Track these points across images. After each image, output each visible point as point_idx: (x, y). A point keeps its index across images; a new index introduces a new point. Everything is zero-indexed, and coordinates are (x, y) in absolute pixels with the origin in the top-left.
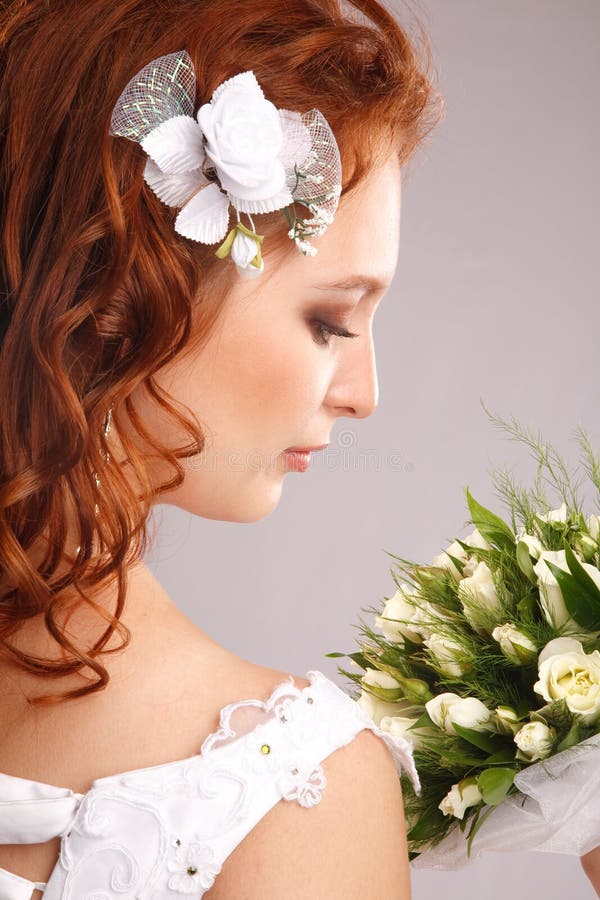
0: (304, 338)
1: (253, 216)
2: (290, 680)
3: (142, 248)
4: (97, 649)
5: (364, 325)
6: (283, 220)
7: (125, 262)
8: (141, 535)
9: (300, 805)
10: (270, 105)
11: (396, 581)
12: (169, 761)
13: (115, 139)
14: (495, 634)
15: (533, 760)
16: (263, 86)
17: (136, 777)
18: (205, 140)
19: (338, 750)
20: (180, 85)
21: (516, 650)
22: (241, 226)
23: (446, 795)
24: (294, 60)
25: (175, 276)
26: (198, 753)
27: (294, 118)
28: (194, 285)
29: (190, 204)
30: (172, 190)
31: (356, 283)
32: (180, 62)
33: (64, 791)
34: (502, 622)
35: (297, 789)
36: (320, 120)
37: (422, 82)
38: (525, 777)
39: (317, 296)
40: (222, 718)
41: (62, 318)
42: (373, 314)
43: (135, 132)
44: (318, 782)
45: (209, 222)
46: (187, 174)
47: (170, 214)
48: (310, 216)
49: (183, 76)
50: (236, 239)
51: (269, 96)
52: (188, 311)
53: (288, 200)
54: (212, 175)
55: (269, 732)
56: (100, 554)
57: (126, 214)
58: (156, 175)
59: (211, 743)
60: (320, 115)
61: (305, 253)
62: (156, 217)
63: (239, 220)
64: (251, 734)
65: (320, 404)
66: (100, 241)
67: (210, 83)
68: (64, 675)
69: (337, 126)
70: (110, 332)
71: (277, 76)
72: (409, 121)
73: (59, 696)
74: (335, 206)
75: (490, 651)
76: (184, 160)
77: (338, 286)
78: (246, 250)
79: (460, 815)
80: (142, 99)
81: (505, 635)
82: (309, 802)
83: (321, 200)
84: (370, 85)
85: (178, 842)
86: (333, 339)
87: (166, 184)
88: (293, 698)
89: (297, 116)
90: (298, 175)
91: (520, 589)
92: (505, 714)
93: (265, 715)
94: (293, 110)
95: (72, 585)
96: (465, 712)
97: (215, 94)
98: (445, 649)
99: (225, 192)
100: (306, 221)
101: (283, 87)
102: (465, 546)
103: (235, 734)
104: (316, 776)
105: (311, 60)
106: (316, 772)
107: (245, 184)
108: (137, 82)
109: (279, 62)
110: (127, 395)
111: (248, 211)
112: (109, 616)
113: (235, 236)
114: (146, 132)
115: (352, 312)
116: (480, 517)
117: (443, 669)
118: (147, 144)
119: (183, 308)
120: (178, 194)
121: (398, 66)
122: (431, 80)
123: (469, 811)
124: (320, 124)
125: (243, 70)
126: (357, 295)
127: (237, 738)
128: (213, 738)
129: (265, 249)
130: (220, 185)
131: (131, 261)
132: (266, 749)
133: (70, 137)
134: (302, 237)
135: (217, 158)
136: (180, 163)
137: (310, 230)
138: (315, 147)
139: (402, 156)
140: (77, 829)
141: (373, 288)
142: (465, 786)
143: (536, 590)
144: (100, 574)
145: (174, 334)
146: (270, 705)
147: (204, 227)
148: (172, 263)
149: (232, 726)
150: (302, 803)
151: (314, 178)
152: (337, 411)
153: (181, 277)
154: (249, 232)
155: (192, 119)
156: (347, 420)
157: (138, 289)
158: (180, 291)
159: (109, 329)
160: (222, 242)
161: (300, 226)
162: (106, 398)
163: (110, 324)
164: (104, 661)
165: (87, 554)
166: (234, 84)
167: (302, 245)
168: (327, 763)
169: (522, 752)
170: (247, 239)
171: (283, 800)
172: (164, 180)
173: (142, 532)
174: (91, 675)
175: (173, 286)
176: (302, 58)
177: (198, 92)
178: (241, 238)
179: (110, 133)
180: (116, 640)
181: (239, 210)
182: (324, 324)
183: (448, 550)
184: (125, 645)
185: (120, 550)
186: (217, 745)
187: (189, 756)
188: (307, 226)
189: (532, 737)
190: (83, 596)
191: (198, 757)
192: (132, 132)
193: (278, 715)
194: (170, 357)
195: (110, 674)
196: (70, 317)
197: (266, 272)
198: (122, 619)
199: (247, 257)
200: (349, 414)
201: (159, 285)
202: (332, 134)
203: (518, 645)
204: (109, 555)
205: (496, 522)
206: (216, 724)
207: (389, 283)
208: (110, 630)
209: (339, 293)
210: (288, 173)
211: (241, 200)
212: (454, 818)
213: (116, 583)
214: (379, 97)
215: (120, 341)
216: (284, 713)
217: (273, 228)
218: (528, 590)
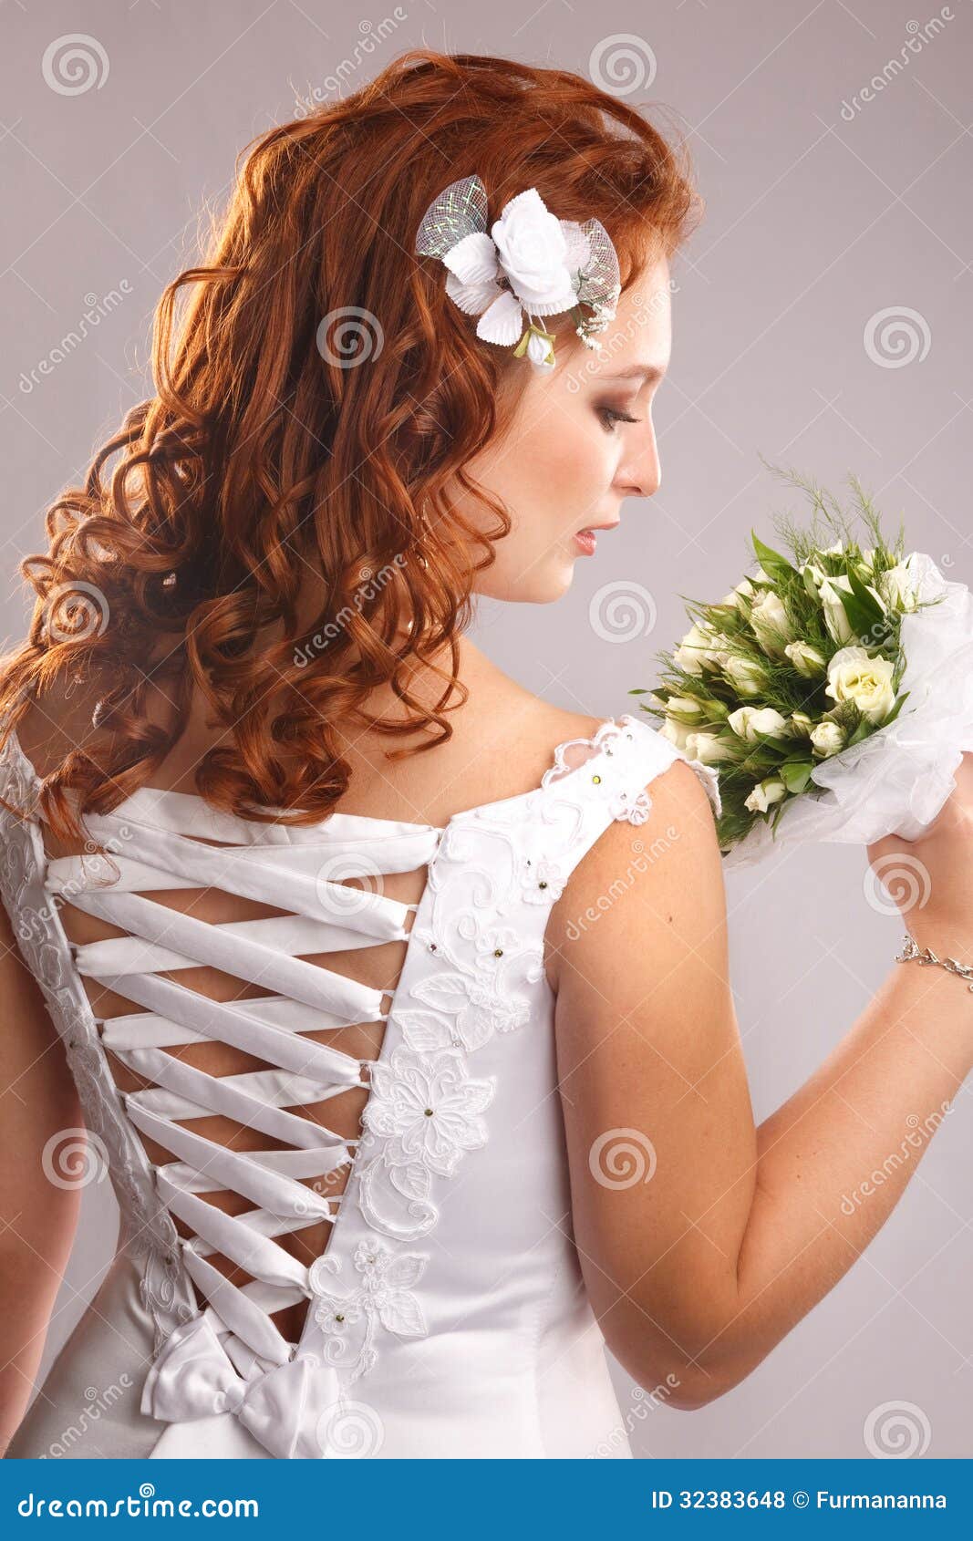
0: (593, 425)
1: (542, 317)
2: (611, 721)
3: (450, 354)
4: (440, 707)
5: (644, 409)
6: (569, 319)
7: (436, 367)
8: (466, 608)
9: (630, 824)
10: (553, 217)
11: (691, 618)
12: (512, 795)
13: (419, 257)
14: (788, 651)
15: (827, 756)
16: (546, 201)
17: (488, 811)
18: (498, 251)
19: (658, 776)
20: (474, 206)
21: (807, 663)
22: (533, 327)
23: (751, 793)
24: (571, 176)
25: (479, 376)
26: (539, 786)
27: (573, 226)
28: (495, 383)
29: (488, 311)
30: (471, 300)
31: (637, 371)
32: (473, 186)
33: (424, 828)
34: (794, 640)
35: (627, 810)
36: (598, 228)
37: (682, 185)
38: (819, 772)
39: (604, 386)
40: (557, 755)
41: (384, 419)
42: (651, 400)
43: (437, 251)
44: (644, 804)
45: (505, 325)
46: (484, 284)
47: (472, 322)
48: (593, 314)
49: (476, 198)
50: (531, 339)
51: (551, 209)
52: (492, 407)
53: (574, 302)
54: (505, 284)
55: (598, 764)
56: (433, 627)
57: (435, 324)
58: (456, 287)
59: (549, 778)
60: (598, 224)
61: (592, 348)
62: (460, 326)
63: (531, 323)
64: (583, 768)
65: (609, 484)
66: (412, 349)
67: (500, 201)
68: (412, 733)
69: (612, 231)
70: (426, 430)
71: (556, 191)
72: (674, 223)
73: (410, 750)
74: (616, 303)
75: (784, 666)
76: (479, 273)
77: (621, 375)
78: (540, 349)
79: (764, 809)
80: (442, 220)
81: (796, 651)
82: (639, 821)
83: (603, 298)
84: (640, 192)
85: (529, 863)
86: (618, 425)
87: (465, 295)
88: (615, 735)
89: (575, 224)
90: (582, 278)
91: (807, 613)
92: (800, 719)
93: (592, 751)
94: (572, 220)
95: (413, 654)
96: (765, 722)
97: (504, 212)
98: (742, 670)
99: (517, 298)
100: (591, 320)
101: (563, 200)
102: (752, 582)
103: (569, 769)
104: (642, 800)
105: (586, 174)
106: (641, 796)
107: (537, 289)
108: (437, 205)
109: (559, 179)
110: (441, 486)
111: (538, 314)
112: (448, 676)
113: (530, 336)
114: (446, 250)
115: (634, 399)
116: (764, 555)
117: (739, 687)
118: (448, 261)
119: (487, 402)
120: (476, 303)
121: (663, 174)
122: (691, 184)
123: (771, 806)
124: (599, 232)
125: (526, 188)
126: (638, 383)
127: (571, 772)
128: (550, 774)
129: (557, 346)
130: (513, 292)
131: (440, 369)
132: (597, 780)
133: (377, 261)
134: (587, 333)
135: (511, 268)
136: (477, 275)
137: (594, 327)
138: (594, 252)
139: (669, 253)
140: (440, 856)
141: (651, 375)
142: (767, 784)
143: (821, 612)
144: (433, 644)
145: (480, 428)
146: (596, 742)
147: (502, 332)
148: (476, 364)
149: (566, 761)
150: (633, 822)
151: (596, 280)
152: (624, 491)
153: (484, 375)
154: (540, 332)
155: (486, 235)
156: (634, 499)
157: (448, 390)
158: (484, 389)
159: (425, 428)
160: (518, 343)
161: (584, 324)
162: (425, 489)
163: (425, 422)
164: (448, 717)
165: (419, 627)
166: (520, 201)
167: (589, 341)
168: (651, 788)
169: (817, 751)
170: (541, 339)
171: (616, 821)
172: (463, 292)
173: (466, 605)
174: (436, 729)
175: (479, 387)
176: (578, 174)
177: (489, 211)
178: (535, 339)
179: (416, 253)
180: (456, 697)
181: (530, 313)
182: (610, 411)
183: (737, 589)
184: (464, 701)
185: (449, 622)
186: (555, 778)
187: (530, 790)
188: (592, 324)
189: (826, 735)
190: (424, 661)
191: (539, 790)
192: (433, 251)
193: (604, 750)
194: (478, 449)
195: (453, 727)
196: (391, 418)
197: (557, 368)
198: (459, 678)
199: (541, 355)
200: (635, 493)
201: (465, 384)
202: (609, 240)
203: (809, 659)
204: (441, 626)
205: (777, 558)
206: (551, 762)
207: (664, 371)
208: (450, 688)
209: (621, 381)
210: (573, 278)
211: (531, 304)
212: (759, 812)
213: (448, 649)
214: (648, 203)
215: (433, 437)
216: (609, 748)
217: (561, 327)
218: (814, 612)
